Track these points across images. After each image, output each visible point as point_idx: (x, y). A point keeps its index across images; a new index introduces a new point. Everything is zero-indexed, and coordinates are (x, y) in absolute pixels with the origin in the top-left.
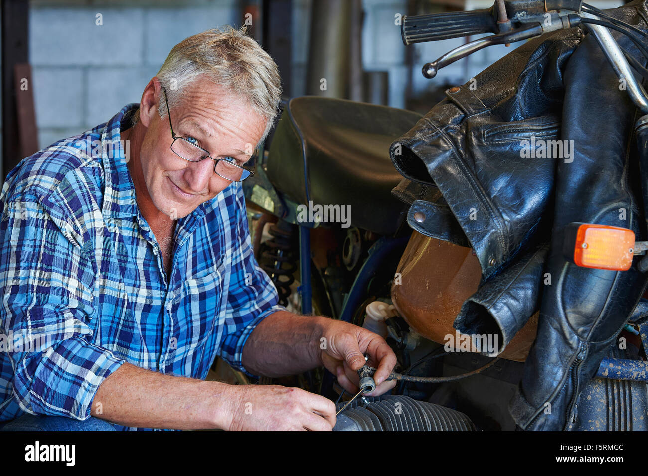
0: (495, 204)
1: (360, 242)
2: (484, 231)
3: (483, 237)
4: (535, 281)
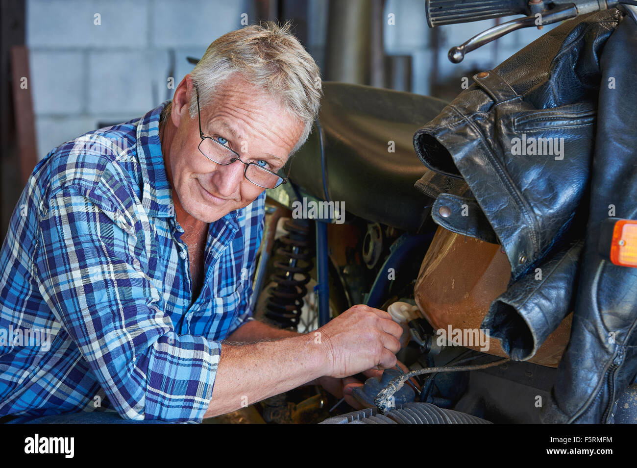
0: (526, 198)
1: (381, 238)
2: (514, 226)
3: (513, 233)
4: (568, 280)
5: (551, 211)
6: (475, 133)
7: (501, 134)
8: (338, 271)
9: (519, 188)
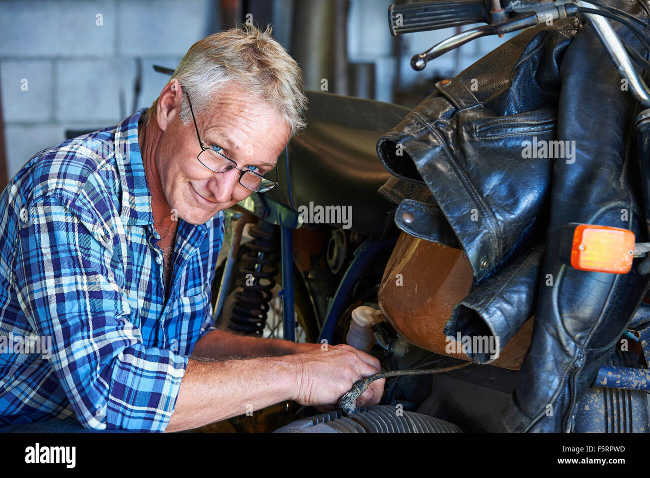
0: (487, 203)
1: (345, 243)
2: (476, 232)
3: (475, 238)
4: (529, 284)
5: (513, 216)
6: (437, 139)
7: (463, 141)
8: (303, 276)
9: (481, 194)
